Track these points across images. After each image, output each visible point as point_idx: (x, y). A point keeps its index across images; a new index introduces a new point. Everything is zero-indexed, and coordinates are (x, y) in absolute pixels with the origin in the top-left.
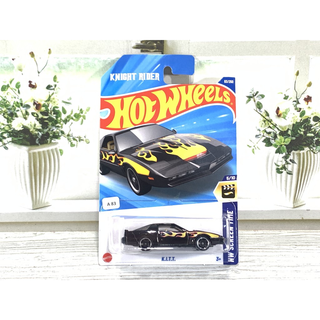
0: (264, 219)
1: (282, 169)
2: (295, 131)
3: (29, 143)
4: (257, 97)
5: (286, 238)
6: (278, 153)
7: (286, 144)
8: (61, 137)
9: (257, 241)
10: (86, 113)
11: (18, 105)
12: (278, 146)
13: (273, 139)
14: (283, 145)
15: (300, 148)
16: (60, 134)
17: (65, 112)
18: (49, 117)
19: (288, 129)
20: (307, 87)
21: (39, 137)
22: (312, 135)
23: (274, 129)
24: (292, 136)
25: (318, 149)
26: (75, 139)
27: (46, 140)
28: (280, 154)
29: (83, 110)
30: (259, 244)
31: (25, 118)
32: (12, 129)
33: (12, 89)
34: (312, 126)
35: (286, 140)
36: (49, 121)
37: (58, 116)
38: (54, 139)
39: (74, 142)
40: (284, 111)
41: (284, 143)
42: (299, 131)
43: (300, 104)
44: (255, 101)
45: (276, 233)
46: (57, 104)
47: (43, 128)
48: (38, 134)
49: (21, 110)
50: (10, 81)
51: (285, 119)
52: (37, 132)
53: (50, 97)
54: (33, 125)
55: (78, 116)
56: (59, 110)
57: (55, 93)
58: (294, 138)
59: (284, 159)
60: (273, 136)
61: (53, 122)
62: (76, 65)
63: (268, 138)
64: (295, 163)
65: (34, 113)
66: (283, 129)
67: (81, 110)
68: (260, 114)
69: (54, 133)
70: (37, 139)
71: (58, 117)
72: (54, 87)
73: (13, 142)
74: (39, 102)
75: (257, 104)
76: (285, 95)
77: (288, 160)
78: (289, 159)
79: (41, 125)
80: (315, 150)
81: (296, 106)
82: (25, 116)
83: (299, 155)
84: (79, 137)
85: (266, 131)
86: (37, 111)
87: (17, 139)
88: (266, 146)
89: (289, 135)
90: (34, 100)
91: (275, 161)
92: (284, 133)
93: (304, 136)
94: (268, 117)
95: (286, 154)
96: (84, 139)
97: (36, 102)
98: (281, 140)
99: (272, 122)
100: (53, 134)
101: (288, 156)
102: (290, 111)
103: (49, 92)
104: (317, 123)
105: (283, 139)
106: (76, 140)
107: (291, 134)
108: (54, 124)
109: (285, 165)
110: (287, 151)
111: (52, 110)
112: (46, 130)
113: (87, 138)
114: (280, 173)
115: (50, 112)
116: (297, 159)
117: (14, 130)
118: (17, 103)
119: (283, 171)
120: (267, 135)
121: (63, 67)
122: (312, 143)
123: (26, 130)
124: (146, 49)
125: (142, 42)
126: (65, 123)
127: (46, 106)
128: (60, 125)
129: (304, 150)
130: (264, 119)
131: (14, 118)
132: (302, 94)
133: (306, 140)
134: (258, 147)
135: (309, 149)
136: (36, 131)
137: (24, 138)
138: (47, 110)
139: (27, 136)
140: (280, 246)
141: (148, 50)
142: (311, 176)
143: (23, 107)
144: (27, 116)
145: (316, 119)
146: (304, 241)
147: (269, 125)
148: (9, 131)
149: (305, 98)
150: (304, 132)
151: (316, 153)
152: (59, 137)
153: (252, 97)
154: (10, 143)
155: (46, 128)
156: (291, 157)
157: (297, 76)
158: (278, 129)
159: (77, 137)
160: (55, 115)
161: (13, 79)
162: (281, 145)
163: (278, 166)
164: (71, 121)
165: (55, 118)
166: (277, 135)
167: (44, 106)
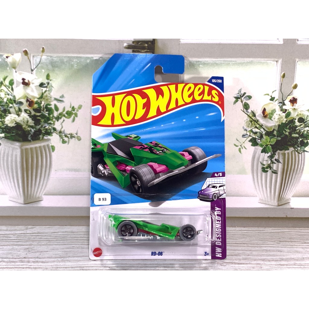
0: (250, 216)
1: (268, 169)
2: (281, 132)
3: (21, 139)
4: (244, 98)
5: (271, 235)
6: (264, 153)
7: (271, 144)
8: (53, 134)
9: (242, 236)
10: (78, 111)
11: (11, 102)
12: (264, 145)
13: (259, 139)
14: (269, 144)
15: (285, 148)
16: (52, 131)
17: (57, 109)
18: (41, 114)
19: (274, 130)
20: (292, 89)
21: (32, 133)
22: (297, 135)
23: (261, 130)
24: (278, 137)
25: (302, 149)
26: (66, 136)
27: (38, 137)
28: (265, 153)
29: (75, 107)
30: (244, 239)
31: (19, 115)
32: (5, 125)
33: (5, 87)
34: (296, 127)
35: (272, 140)
36: (42, 118)
37: (51, 113)
38: (46, 135)
39: (66, 139)
40: (270, 112)
41: (269, 143)
42: (284, 132)
43: (286, 105)
44: (242, 102)
45: (261, 230)
46: (50, 102)
47: (35, 125)
48: (31, 130)
49: (14, 107)
50: (4, 78)
51: (271, 120)
52: (29, 129)
53: (43, 94)
54: (26, 122)
55: (70, 113)
56: (51, 108)
57: (48, 91)
58: (279, 139)
59: (270, 158)
60: (259, 136)
61: (46, 119)
62: (69, 63)
63: (254, 138)
64: (280, 163)
65: (27, 110)
66: (269, 129)
67: (73, 107)
68: (247, 114)
69: (47, 129)
70: (30, 136)
71: (50, 115)
72: (46, 85)
73: (6, 137)
74: (32, 99)
75: (244, 104)
76: (271, 96)
77: (273, 159)
78: (275, 158)
79: (33, 122)
80: (300, 150)
81: (282, 108)
82: (18, 113)
83: (284, 154)
84: (70, 134)
85: (252, 131)
86: (30, 107)
87: (10, 135)
88: (252, 145)
89: (274, 136)
90: (27, 97)
91: (261, 160)
92: (269, 134)
93: (289, 137)
94: (254, 117)
95: (271, 154)
96: (76, 136)
97: (29, 99)
98: (267, 140)
99: (258, 123)
100: (45, 131)
101: (274, 156)
102: (276, 112)
103: (42, 90)
104: (302, 124)
105: (269, 139)
106: (68, 137)
107: (277, 134)
108: (46, 121)
109: (270, 164)
110: (273, 151)
111: (44, 107)
112: (38, 127)
113: (78, 135)
114: (265, 172)
115: (42, 109)
116: (282, 158)
117: (7, 126)
118: (11, 99)
119: (268, 170)
120: (253, 135)
121: (56, 65)
122: (296, 143)
123: (18, 126)
124: (137, 50)
125: (133, 42)
126: (58, 121)
127: (39, 103)
128: (52, 122)
129: (289, 150)
130: (251, 119)
131: (7, 114)
132: (288, 96)
133: (291, 140)
134: (244, 147)
135: (294, 150)
136: (28, 127)
137: (17, 134)
138: (40, 107)
139: (20, 132)
140: (265, 242)
141: (139, 50)
142: (296, 175)
143: (16, 104)
144: (20, 113)
145: (301, 120)
146: (287, 237)
147: (256, 125)
148: (2, 127)
149: (291, 100)
150: (289, 133)
151: (300, 153)
152: (51, 134)
153: (239, 98)
154: (3, 139)
155: (38, 125)
156: (276, 157)
157: (283, 79)
158: (264, 129)
159: (68, 133)
160: (47, 112)
161: (7, 77)
162: (267, 145)
163: (264, 165)
164: (63, 118)
165: (47, 115)
166: (263, 135)
167: (37, 103)
